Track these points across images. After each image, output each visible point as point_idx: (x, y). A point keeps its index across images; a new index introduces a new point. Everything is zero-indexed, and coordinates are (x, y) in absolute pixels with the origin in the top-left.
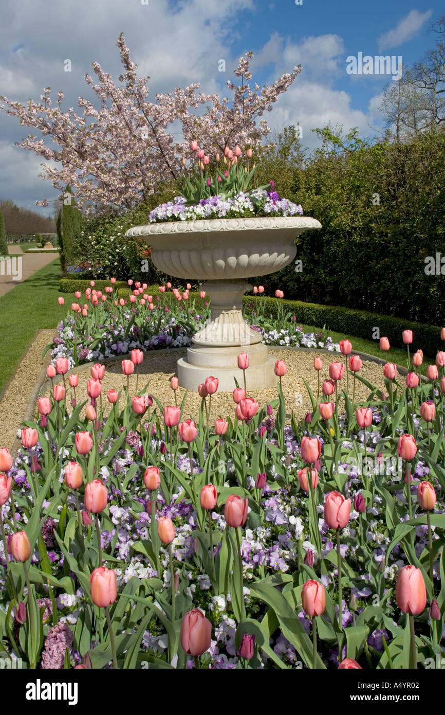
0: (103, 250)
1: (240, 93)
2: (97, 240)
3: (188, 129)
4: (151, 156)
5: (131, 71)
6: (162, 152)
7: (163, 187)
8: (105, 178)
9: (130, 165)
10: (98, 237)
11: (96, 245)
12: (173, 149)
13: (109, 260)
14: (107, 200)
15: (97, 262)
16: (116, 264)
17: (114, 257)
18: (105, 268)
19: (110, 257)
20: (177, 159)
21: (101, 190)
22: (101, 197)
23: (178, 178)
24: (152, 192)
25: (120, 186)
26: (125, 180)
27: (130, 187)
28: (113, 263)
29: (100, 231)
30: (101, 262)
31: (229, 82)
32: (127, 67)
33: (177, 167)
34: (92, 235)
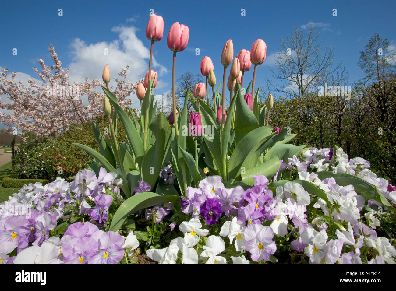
0: (34, 161)
1: (120, 84)
2: (30, 155)
3: (91, 98)
4: (69, 110)
5: (58, 65)
6: (76, 109)
7: (75, 127)
8: (38, 120)
9: (56, 115)
10: (32, 153)
11: (30, 158)
12: (82, 108)
13: (38, 167)
14: (39, 133)
15: (29, 168)
16: (42, 169)
17: (41, 165)
18: (35, 172)
19: (39, 165)
20: (84, 113)
21: (34, 127)
22: (35, 131)
23: (84, 122)
24: (68, 129)
25: (48, 125)
26: (53, 122)
27: (54, 126)
28: (40, 169)
29: (34, 150)
30: (32, 168)
31: (115, 78)
32: (56, 62)
33: (84, 117)
34: (27, 152)
